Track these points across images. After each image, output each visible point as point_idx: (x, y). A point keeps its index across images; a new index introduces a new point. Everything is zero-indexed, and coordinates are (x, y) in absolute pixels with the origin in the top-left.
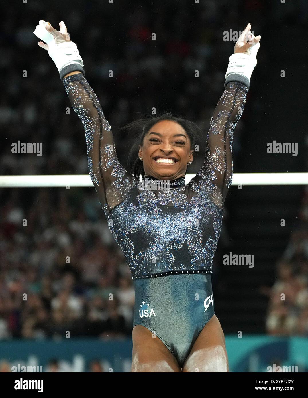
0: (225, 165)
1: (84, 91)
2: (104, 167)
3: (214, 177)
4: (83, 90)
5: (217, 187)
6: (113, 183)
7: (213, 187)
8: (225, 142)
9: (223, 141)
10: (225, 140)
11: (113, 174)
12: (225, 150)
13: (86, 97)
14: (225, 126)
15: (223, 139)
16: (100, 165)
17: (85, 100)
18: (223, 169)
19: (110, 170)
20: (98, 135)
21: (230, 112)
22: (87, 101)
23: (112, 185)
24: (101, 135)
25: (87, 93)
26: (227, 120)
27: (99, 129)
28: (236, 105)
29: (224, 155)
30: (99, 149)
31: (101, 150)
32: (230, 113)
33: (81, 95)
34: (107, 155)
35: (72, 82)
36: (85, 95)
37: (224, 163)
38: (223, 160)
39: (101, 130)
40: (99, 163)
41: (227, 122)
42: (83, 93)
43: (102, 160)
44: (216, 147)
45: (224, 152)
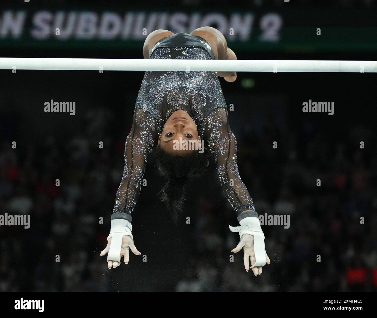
0: (133, 144)
1: (238, 195)
2: (227, 138)
3: (142, 133)
4: (240, 195)
5: (140, 126)
6: (221, 126)
7: (144, 125)
8: (133, 160)
9: (134, 161)
10: (133, 161)
11: (220, 133)
12: (132, 154)
13: (237, 189)
14: (133, 171)
15: (134, 162)
16: (230, 140)
17: (238, 186)
18: (135, 140)
19: (222, 136)
20: (229, 161)
21: (130, 183)
22: (236, 186)
23: (222, 125)
24: (227, 161)
25: (236, 193)
26: (131, 175)
27: (228, 165)
28: (125, 190)
29: (133, 150)
30: (229, 151)
31: (228, 150)
32: (130, 181)
33: (241, 191)
34: (224, 147)
35: (248, 205)
36: (238, 191)
37: (133, 145)
38: (134, 147)
39: (226, 165)
40: (230, 142)
41: (131, 174)
42: (240, 193)
43: (228, 143)
44: (139, 157)
45: (133, 152)
